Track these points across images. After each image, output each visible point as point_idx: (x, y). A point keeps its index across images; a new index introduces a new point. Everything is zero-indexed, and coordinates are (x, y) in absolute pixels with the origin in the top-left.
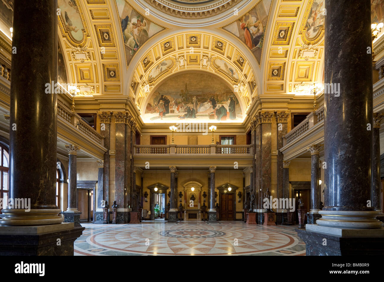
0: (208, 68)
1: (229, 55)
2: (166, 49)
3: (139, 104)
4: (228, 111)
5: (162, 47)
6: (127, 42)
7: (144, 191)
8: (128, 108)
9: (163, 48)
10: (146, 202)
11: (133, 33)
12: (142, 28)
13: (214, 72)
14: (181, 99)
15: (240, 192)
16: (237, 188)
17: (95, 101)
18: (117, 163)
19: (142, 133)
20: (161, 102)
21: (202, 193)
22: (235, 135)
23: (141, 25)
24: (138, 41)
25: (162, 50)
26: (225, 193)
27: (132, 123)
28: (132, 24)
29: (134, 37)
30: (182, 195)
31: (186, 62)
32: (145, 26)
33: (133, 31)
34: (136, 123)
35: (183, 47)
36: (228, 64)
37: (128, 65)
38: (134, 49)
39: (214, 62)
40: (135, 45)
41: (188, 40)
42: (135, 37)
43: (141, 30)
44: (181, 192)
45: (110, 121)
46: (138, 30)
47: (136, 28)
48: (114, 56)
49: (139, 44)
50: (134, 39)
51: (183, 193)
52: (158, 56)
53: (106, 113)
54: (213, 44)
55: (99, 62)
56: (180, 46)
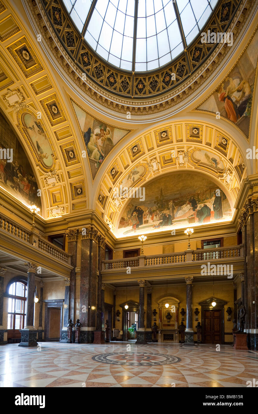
0: (186, 165)
1: (208, 141)
2: (134, 154)
3: (111, 219)
4: (212, 210)
5: (129, 153)
6: (91, 155)
7: (116, 309)
8: (94, 223)
9: (131, 154)
10: (119, 321)
11: (97, 144)
12: (106, 138)
13: (193, 169)
14: (156, 207)
15: (229, 308)
16: (226, 303)
17: (64, 221)
18: (82, 280)
19: (115, 249)
20: (135, 214)
21: (180, 311)
22: (222, 238)
23: (104, 134)
24: (102, 152)
25: (130, 156)
26: (211, 309)
27: (99, 238)
28: (96, 135)
29: (98, 148)
30: (157, 313)
31: (160, 165)
32: (109, 134)
33: (96, 142)
34: (106, 238)
35: (153, 148)
36: (209, 154)
37: (93, 179)
38: (99, 161)
39: (192, 156)
40: (100, 157)
41: (158, 138)
42: (100, 148)
43: (105, 139)
44: (155, 310)
45: (77, 239)
46: (102, 140)
47: (99, 138)
48: (80, 172)
49: (103, 155)
50: (98, 151)
51: (158, 311)
52: (127, 164)
53: (73, 231)
54: (187, 134)
55: (67, 182)
56: (149, 148)
